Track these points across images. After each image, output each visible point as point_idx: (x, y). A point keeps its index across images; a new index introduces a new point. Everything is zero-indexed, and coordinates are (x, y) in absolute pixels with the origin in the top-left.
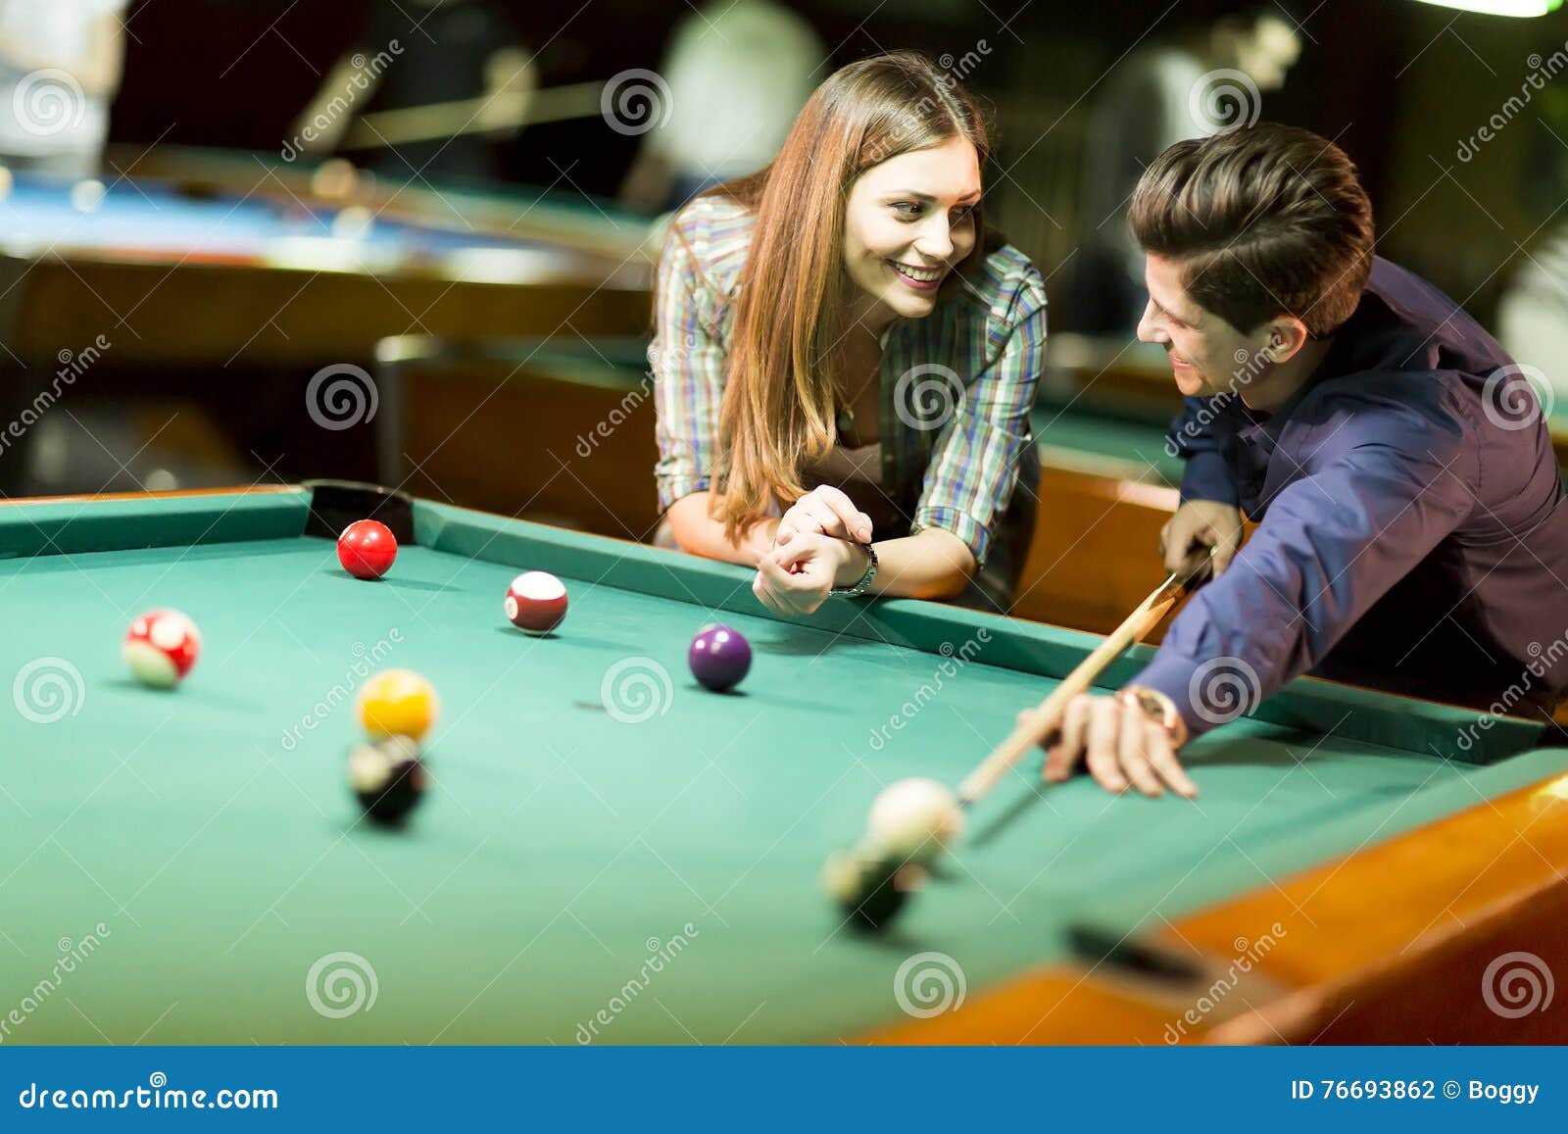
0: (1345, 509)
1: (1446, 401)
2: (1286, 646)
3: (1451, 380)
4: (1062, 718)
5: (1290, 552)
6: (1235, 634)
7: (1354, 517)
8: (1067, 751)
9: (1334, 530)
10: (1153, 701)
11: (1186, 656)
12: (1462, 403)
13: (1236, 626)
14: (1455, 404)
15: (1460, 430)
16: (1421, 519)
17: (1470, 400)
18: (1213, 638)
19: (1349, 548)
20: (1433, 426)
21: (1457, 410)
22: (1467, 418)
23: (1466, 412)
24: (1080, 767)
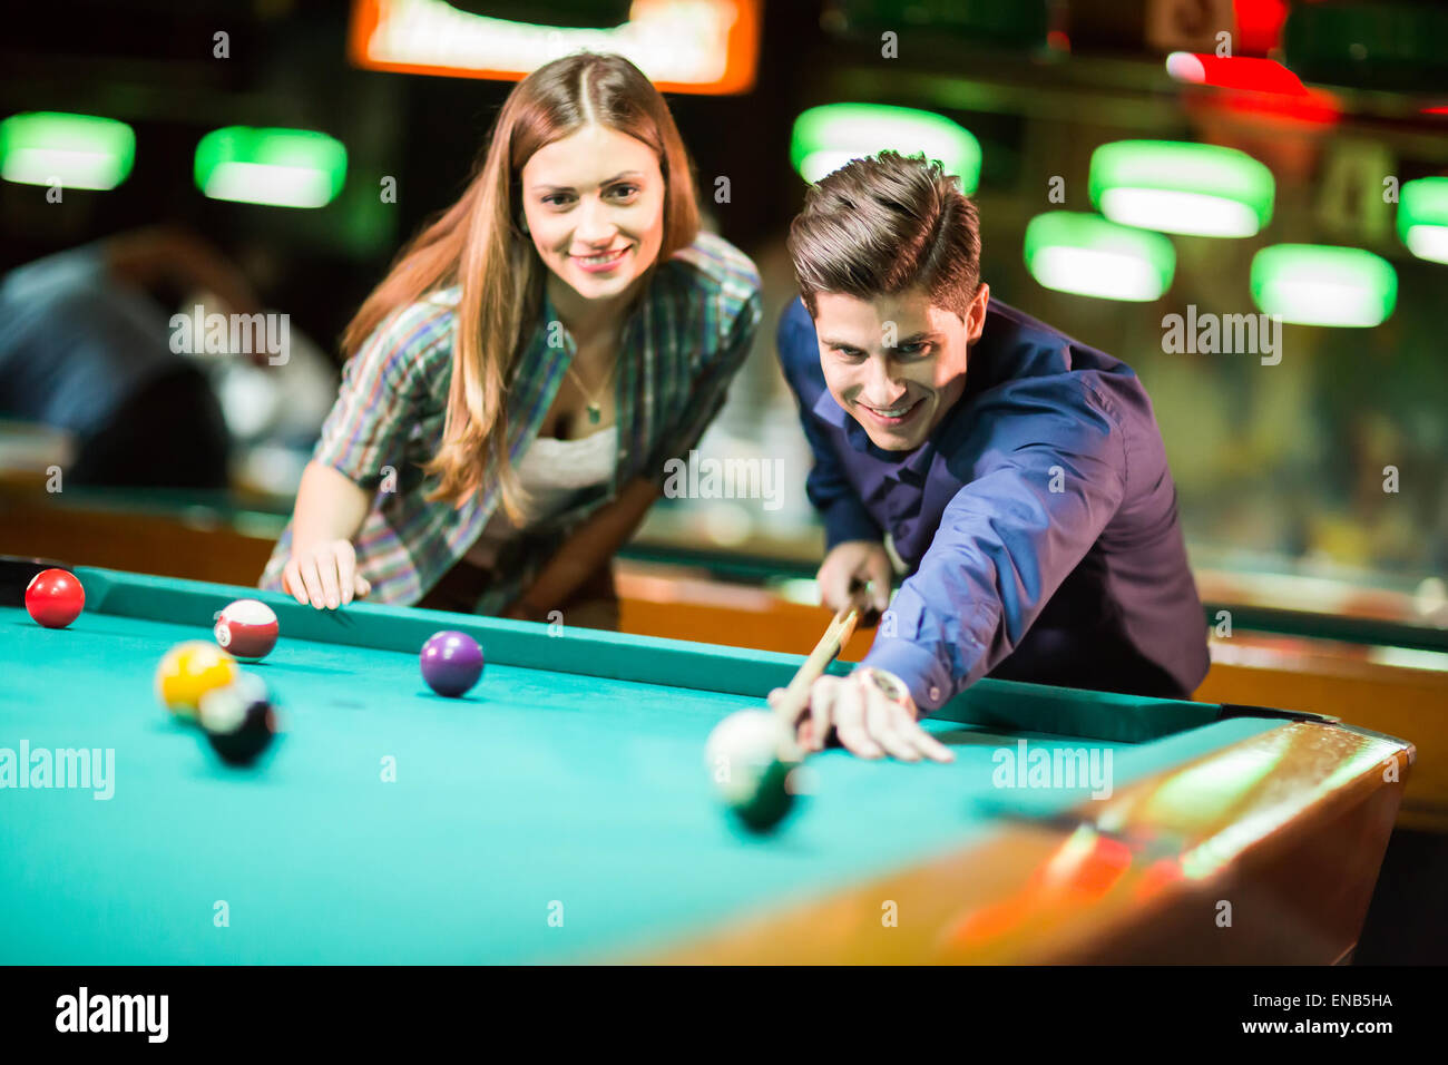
0: (1020, 504)
1: (1090, 398)
2: (992, 631)
3: (1092, 380)
4: (810, 700)
5: (982, 545)
6: (949, 619)
7: (1031, 512)
8: (819, 726)
9: (1015, 523)
10: (885, 680)
11: (909, 640)
12: (1105, 400)
13: (950, 612)
14: (1098, 400)
15: (1107, 426)
16: (1087, 509)
17: (1111, 397)
18: (930, 622)
19: (1032, 539)
20: (1084, 424)
21: (1100, 405)
22: (1110, 413)
23: (1108, 408)
24: (833, 741)
